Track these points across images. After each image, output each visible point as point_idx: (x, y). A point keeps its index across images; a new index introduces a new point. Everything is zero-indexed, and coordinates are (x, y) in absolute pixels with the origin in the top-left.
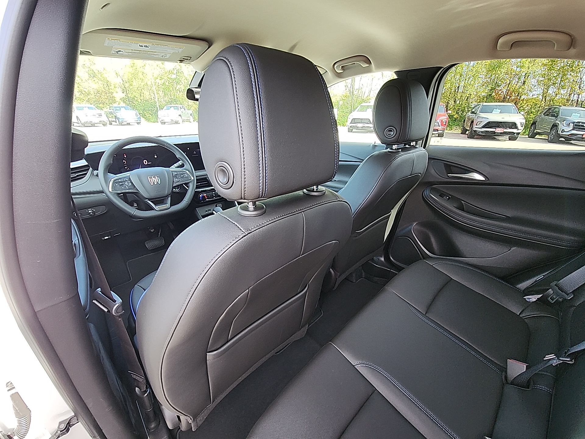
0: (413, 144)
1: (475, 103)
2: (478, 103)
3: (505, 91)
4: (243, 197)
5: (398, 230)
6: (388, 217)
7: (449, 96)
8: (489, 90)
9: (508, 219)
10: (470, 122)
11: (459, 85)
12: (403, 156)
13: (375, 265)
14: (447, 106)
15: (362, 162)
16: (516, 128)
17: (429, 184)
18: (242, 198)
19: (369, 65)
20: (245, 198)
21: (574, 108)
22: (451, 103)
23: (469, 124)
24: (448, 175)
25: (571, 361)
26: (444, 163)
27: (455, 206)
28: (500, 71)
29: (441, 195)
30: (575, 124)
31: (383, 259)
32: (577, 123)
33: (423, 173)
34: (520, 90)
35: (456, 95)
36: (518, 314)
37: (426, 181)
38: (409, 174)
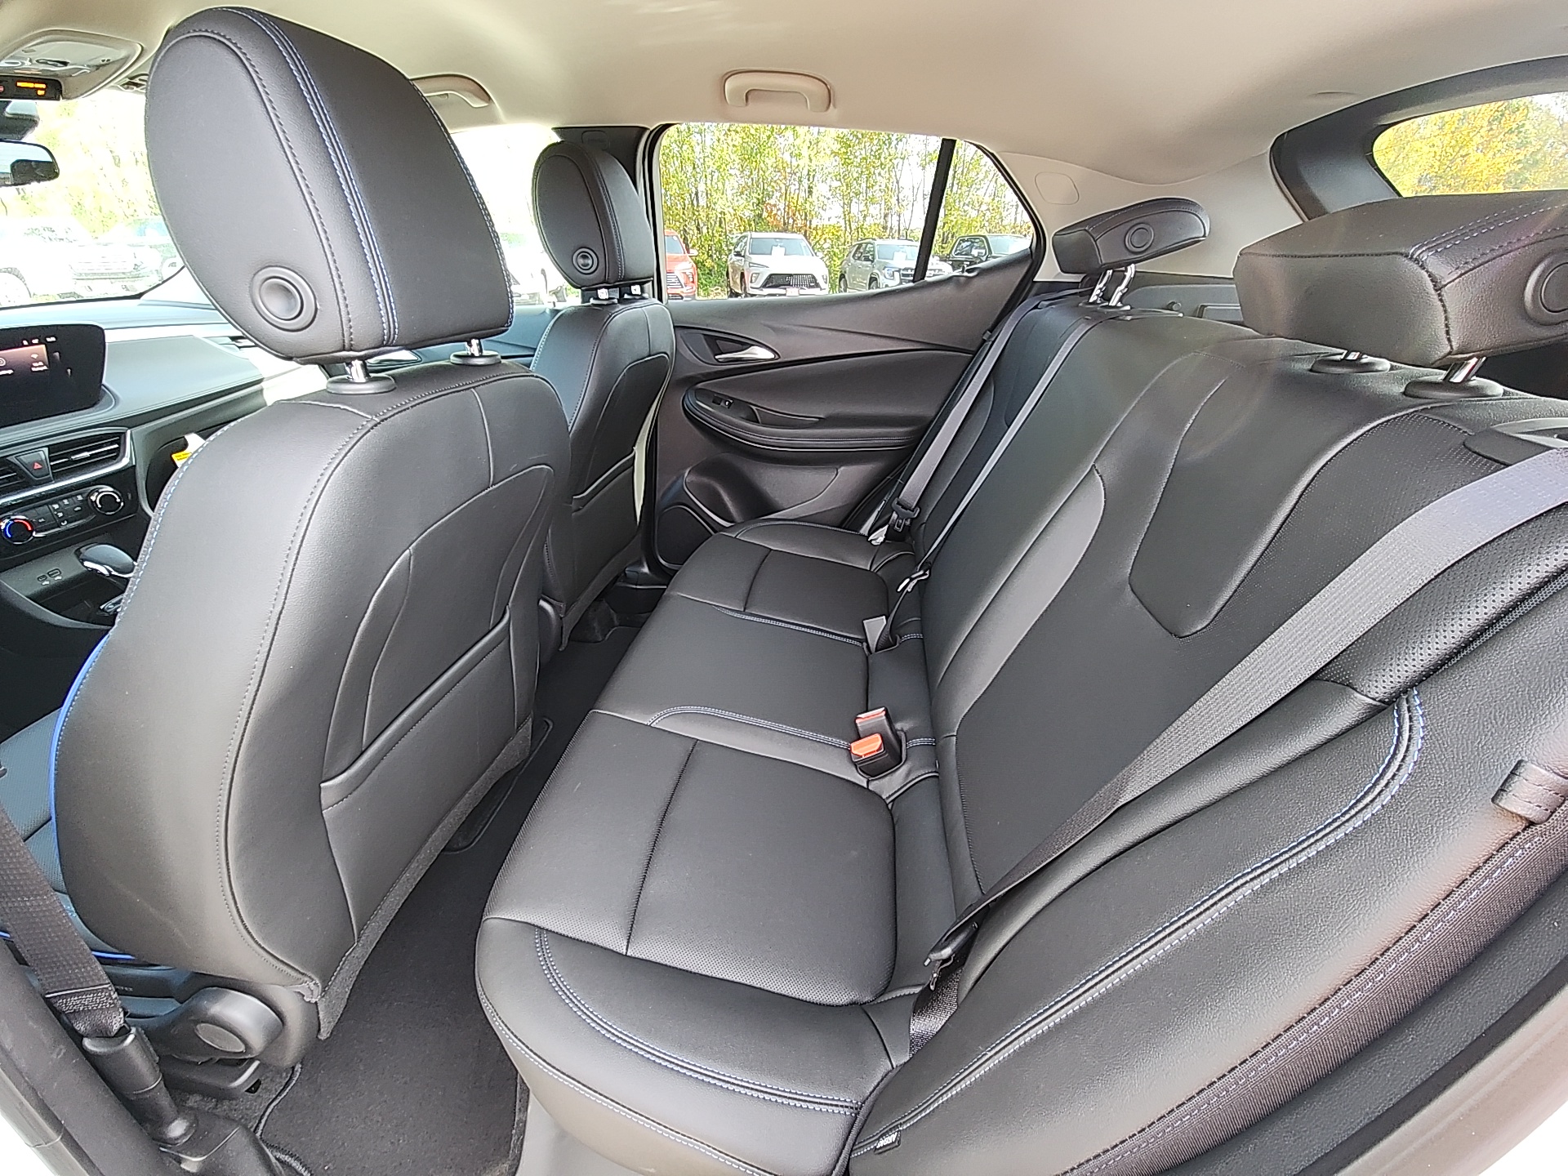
0: (636, 289)
1: (737, 234)
2: (741, 233)
3: (781, 206)
4: (346, 341)
5: (659, 496)
6: (631, 462)
7: (684, 213)
8: (755, 205)
9: (822, 422)
10: (738, 276)
11: (696, 188)
12: (624, 315)
13: (634, 587)
14: (685, 239)
15: (533, 356)
16: (817, 285)
17: (690, 383)
18: (344, 346)
19: (486, 104)
20: (352, 345)
21: (895, 242)
22: (691, 232)
23: (738, 281)
24: (717, 357)
25: (924, 574)
26: (705, 335)
27: (743, 416)
28: (764, 162)
29: (716, 400)
30: (902, 272)
31: (646, 570)
32: (904, 270)
33: (672, 354)
34: (808, 205)
35: (697, 213)
36: (868, 569)
37: (681, 377)
38: (646, 353)
